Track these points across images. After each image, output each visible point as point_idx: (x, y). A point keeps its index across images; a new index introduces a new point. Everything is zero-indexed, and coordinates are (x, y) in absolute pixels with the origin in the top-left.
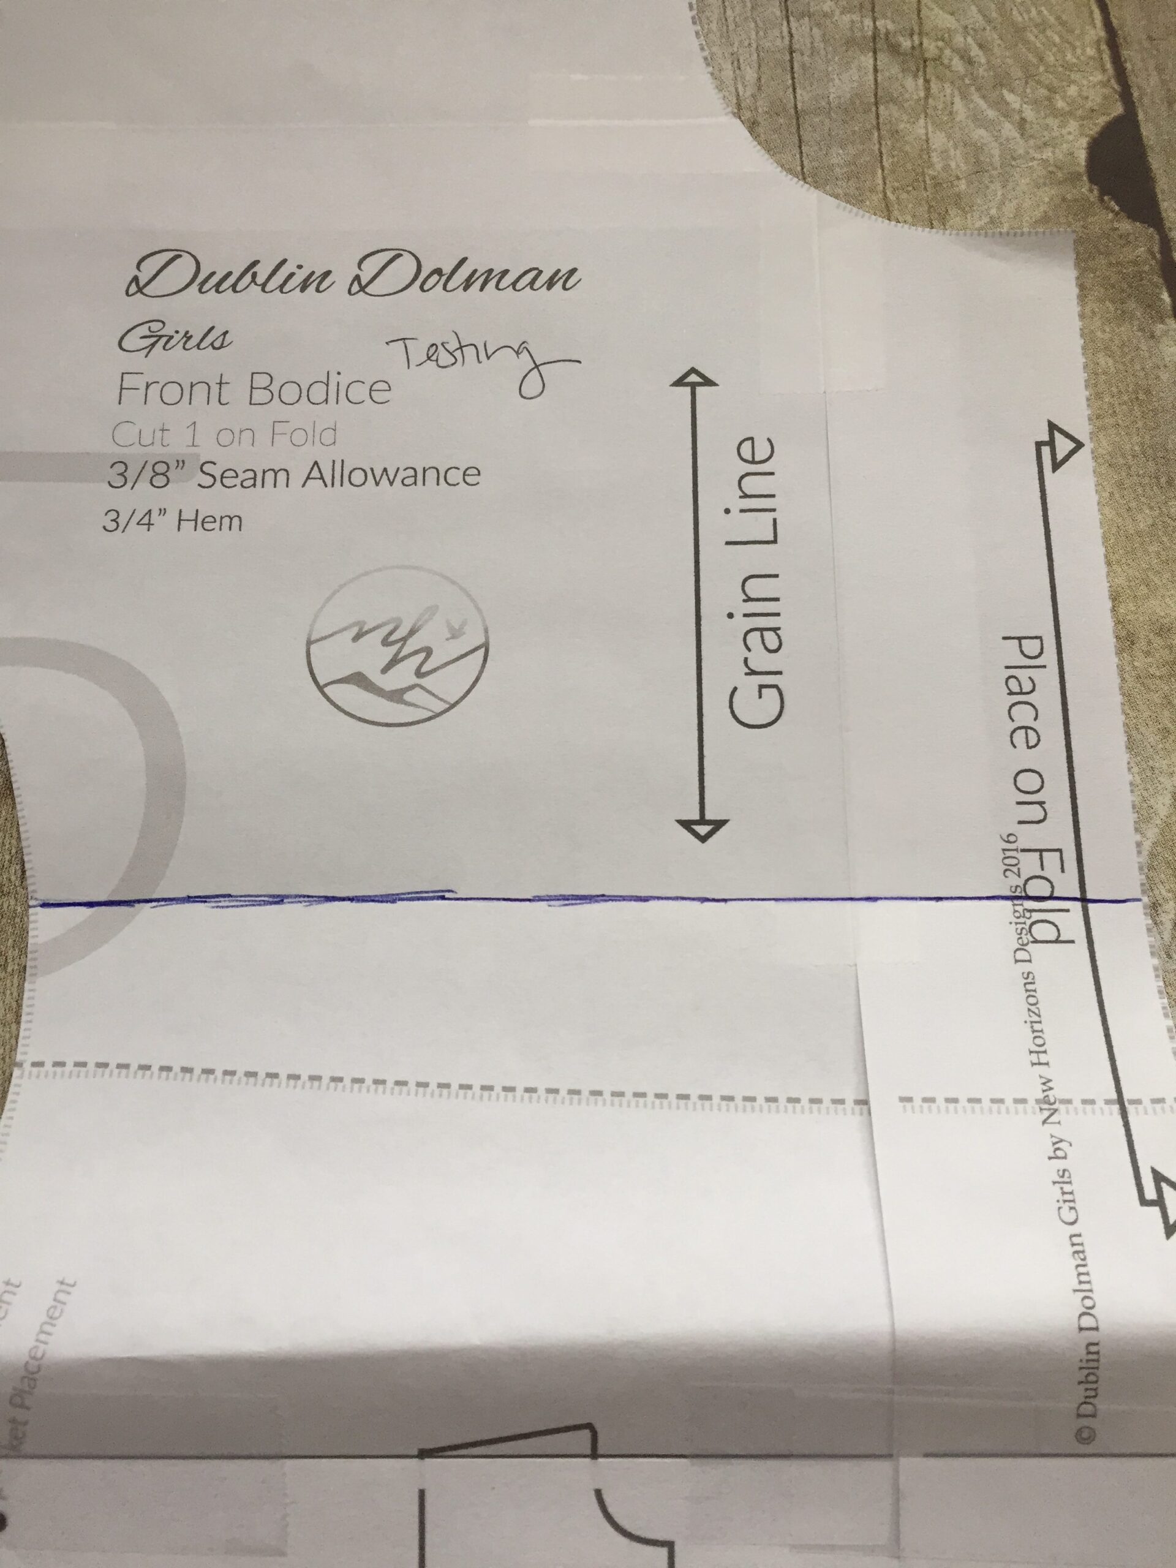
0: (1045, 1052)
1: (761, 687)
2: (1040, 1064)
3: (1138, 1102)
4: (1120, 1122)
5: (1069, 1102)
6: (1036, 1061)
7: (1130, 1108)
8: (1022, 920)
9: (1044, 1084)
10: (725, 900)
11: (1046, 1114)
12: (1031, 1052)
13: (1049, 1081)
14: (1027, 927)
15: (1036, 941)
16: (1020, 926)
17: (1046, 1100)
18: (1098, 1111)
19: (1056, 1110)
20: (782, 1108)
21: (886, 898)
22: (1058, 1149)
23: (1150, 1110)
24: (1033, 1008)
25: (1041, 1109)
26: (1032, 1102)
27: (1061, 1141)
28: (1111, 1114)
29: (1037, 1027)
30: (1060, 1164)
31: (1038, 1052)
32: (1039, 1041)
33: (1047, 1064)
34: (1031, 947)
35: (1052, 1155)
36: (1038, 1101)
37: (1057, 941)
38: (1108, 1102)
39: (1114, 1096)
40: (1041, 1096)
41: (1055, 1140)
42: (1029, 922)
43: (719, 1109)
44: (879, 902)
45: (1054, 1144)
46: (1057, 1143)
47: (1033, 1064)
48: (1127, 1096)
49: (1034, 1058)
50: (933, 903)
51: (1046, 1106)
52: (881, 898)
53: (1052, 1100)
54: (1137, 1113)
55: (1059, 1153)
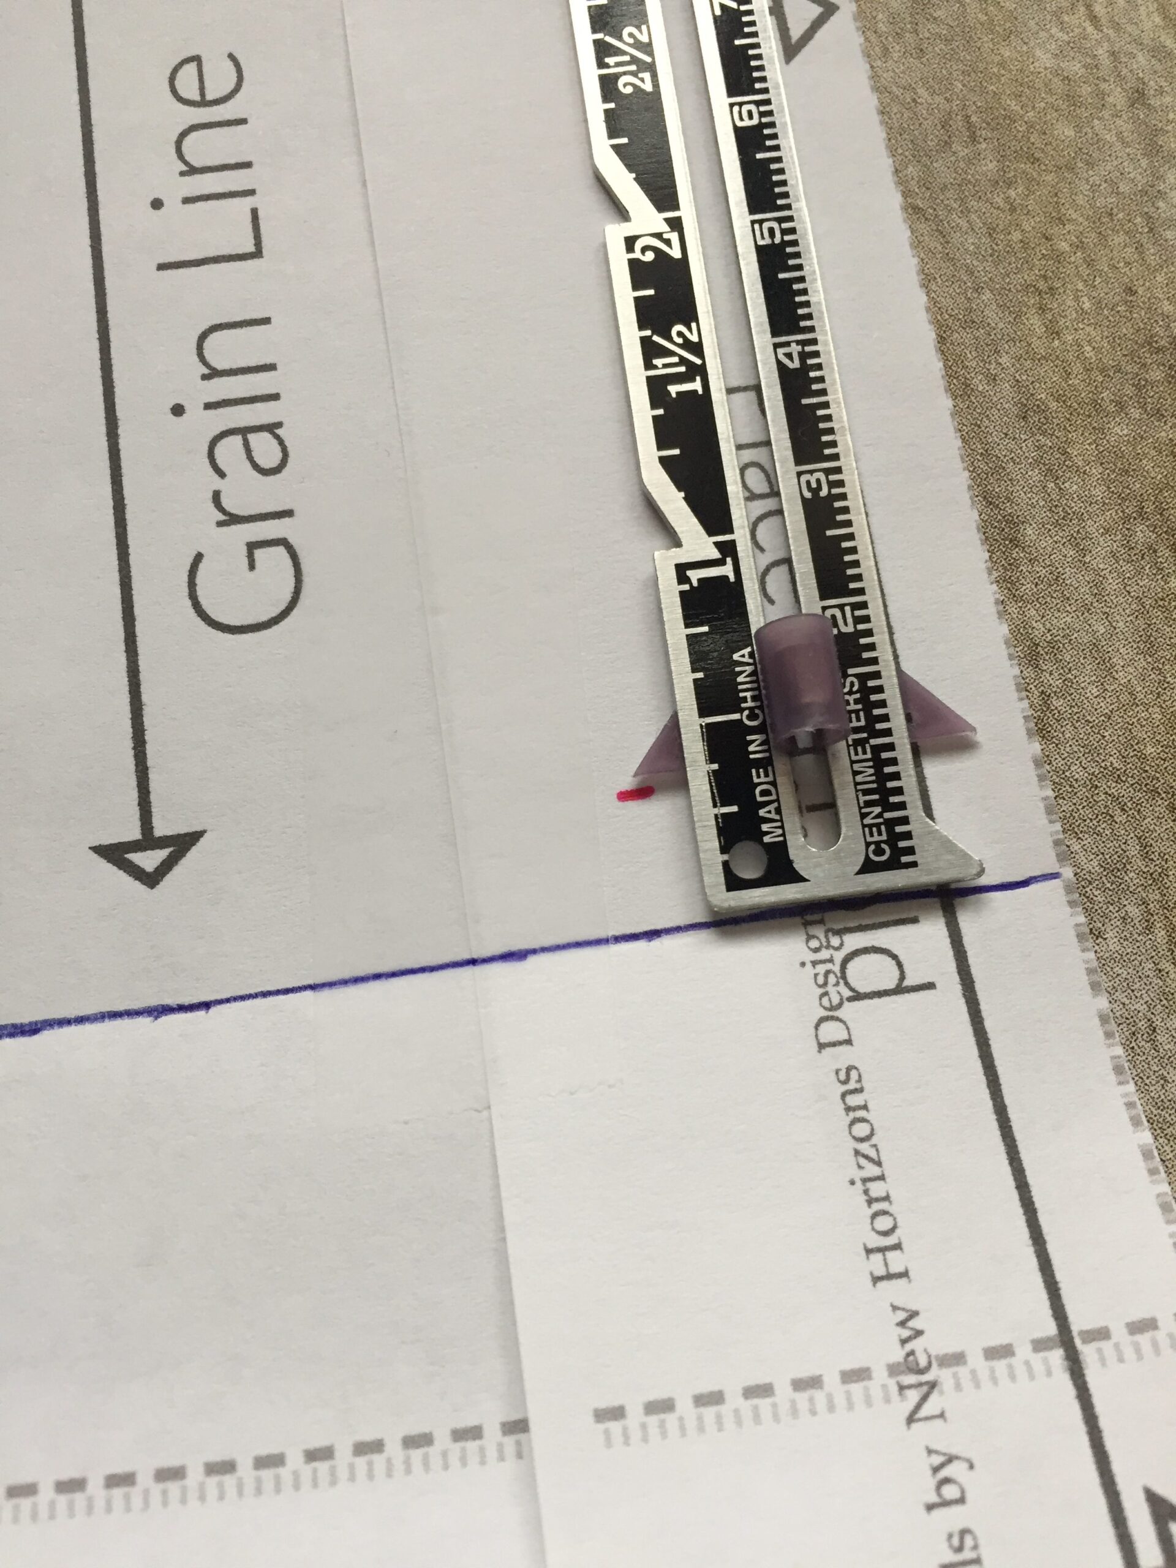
0: (898, 1247)
1: (252, 547)
2: (889, 1277)
3: (1102, 1334)
4: (1070, 1391)
5: (957, 1359)
6: (881, 1271)
7: (1088, 1352)
8: (825, 954)
9: (902, 1324)
10: (206, 1005)
11: (914, 1396)
12: (869, 1251)
13: (914, 1314)
14: (837, 968)
15: (857, 996)
16: (821, 969)
17: (910, 1365)
18: (1021, 1371)
19: (933, 1385)
20: (343, 1473)
21: (544, 950)
22: (947, 1481)
23: (1129, 1353)
24: (864, 1147)
25: (902, 1388)
26: (880, 1375)
27: (950, 1459)
28: (1049, 1373)
29: (876, 1189)
30: (952, 1519)
31: (882, 1250)
32: (884, 1223)
33: (905, 1274)
34: (848, 1011)
35: (933, 1498)
36: (893, 1370)
37: (900, 990)
38: (1040, 1345)
39: (1051, 1328)
40: (897, 1355)
41: (937, 1460)
42: (839, 957)
43: (202, 1498)
44: (532, 960)
45: (936, 1470)
46: (942, 1465)
47: (876, 1280)
48: (1078, 1323)
49: (876, 1263)
50: (642, 944)
51: (910, 1379)
52: (534, 952)
53: (923, 1362)
54: (1103, 1361)
55: (950, 1492)
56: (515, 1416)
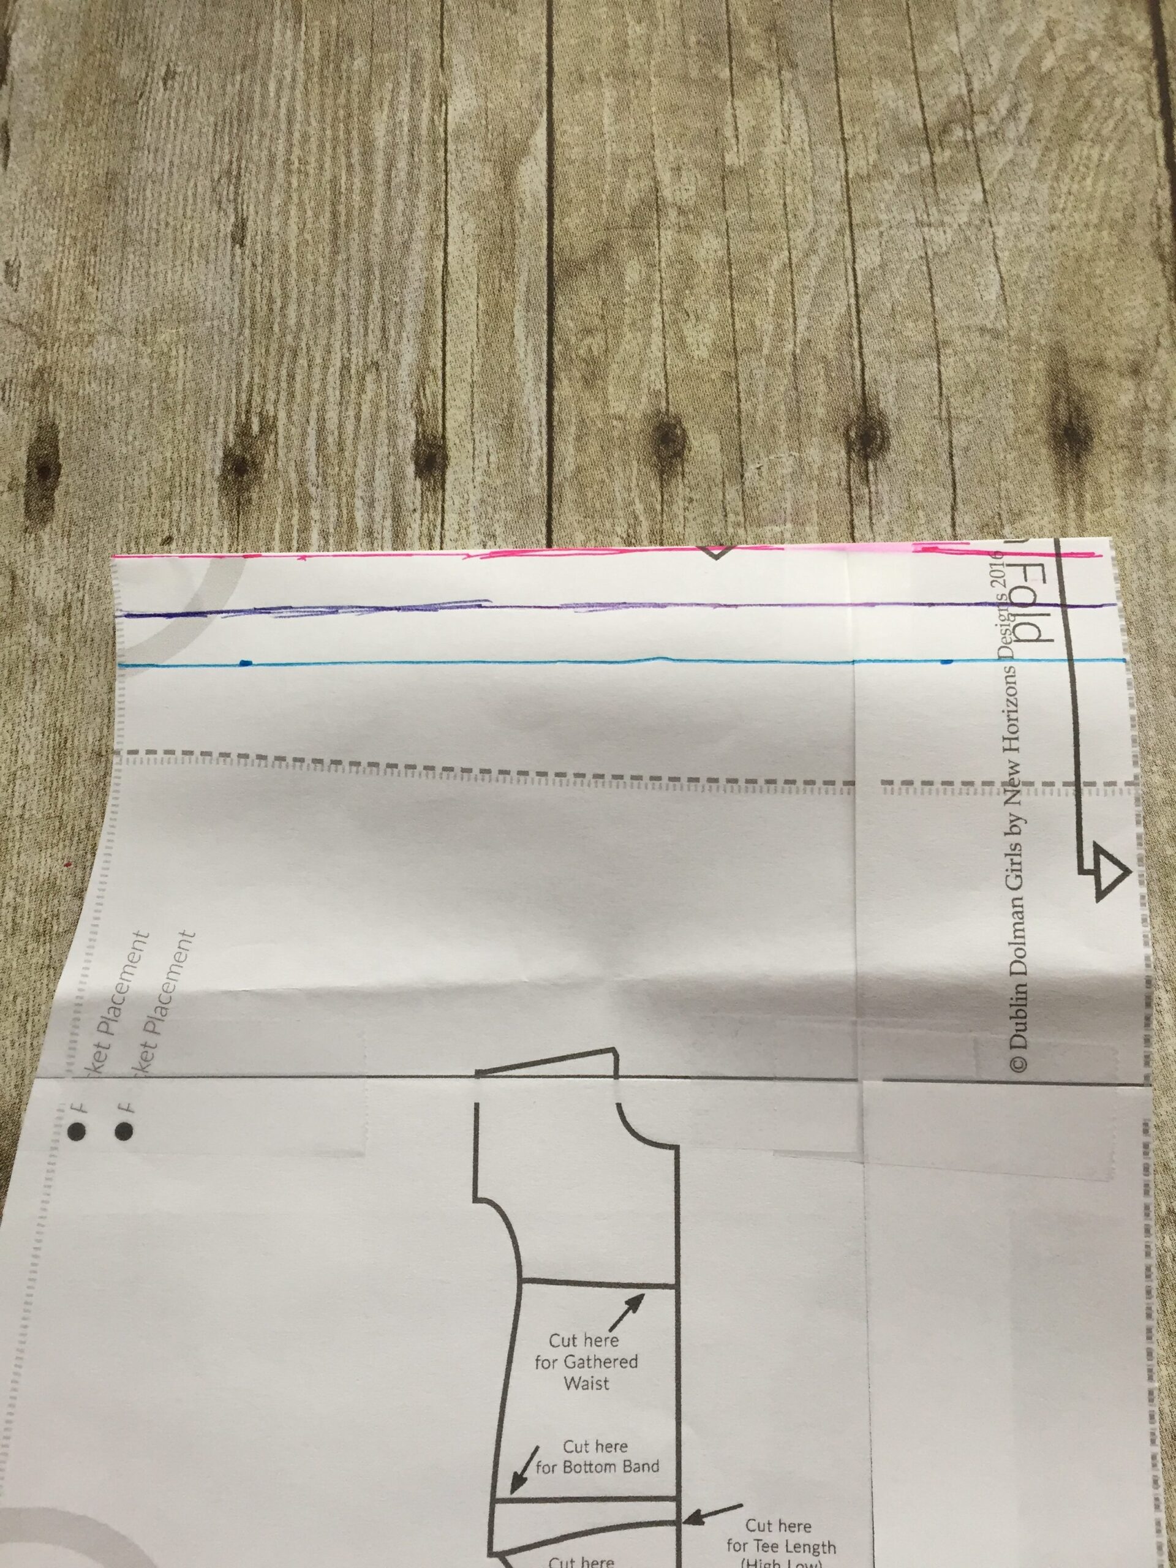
0: (1017, 739)
2: (1010, 749)
3: (1093, 784)
4: (1073, 801)
5: (1032, 784)
6: (1007, 747)
7: (1085, 790)
8: (1006, 622)
9: (1012, 768)
11: (1009, 794)
12: (1004, 739)
13: (1017, 765)
14: (1011, 628)
15: (1018, 640)
16: (1004, 628)
17: (1011, 783)
18: (1056, 792)
19: (1018, 792)
20: (779, 789)
21: (883, 604)
22: (1014, 826)
23: (1101, 792)
24: (1011, 699)
25: (1005, 791)
26: (998, 785)
27: (1019, 819)
28: (1067, 795)
29: (1013, 716)
30: (1014, 839)
31: (1010, 739)
32: (1013, 729)
33: (1017, 750)
34: (1014, 645)
35: (1008, 831)
36: (1003, 784)
37: (1037, 640)
38: (1066, 784)
39: (1072, 778)
40: (1007, 779)
41: (1013, 818)
42: (1013, 624)
43: (725, 791)
44: (877, 607)
45: (1012, 821)
46: (1014, 820)
47: (1005, 750)
48: (1084, 778)
49: (1006, 744)
50: (926, 608)
51: (1010, 788)
52: (878, 604)
53: (1016, 783)
54: (1090, 793)
55: (1015, 830)
56: (850, 779)
